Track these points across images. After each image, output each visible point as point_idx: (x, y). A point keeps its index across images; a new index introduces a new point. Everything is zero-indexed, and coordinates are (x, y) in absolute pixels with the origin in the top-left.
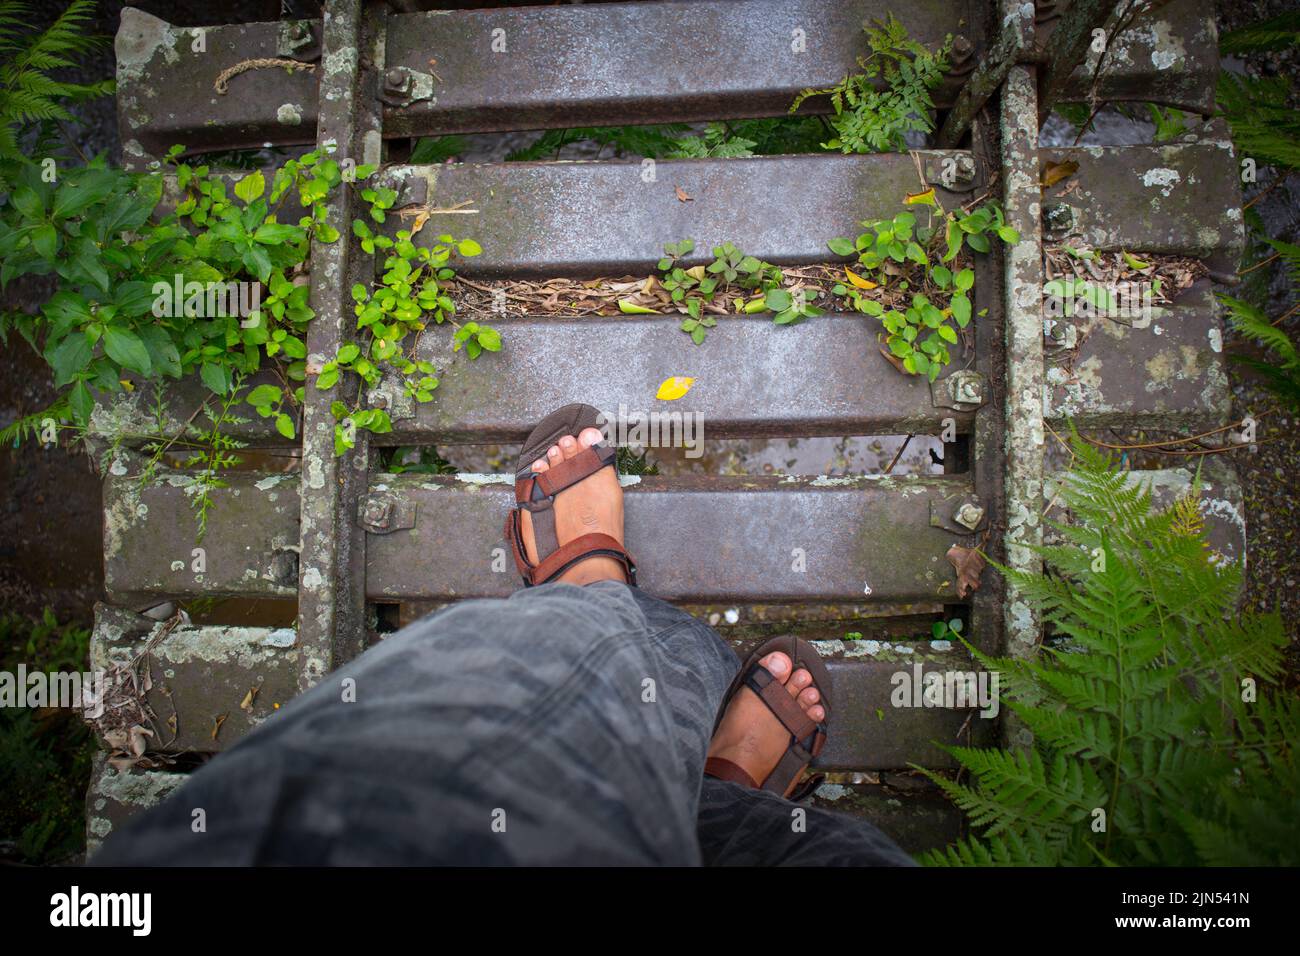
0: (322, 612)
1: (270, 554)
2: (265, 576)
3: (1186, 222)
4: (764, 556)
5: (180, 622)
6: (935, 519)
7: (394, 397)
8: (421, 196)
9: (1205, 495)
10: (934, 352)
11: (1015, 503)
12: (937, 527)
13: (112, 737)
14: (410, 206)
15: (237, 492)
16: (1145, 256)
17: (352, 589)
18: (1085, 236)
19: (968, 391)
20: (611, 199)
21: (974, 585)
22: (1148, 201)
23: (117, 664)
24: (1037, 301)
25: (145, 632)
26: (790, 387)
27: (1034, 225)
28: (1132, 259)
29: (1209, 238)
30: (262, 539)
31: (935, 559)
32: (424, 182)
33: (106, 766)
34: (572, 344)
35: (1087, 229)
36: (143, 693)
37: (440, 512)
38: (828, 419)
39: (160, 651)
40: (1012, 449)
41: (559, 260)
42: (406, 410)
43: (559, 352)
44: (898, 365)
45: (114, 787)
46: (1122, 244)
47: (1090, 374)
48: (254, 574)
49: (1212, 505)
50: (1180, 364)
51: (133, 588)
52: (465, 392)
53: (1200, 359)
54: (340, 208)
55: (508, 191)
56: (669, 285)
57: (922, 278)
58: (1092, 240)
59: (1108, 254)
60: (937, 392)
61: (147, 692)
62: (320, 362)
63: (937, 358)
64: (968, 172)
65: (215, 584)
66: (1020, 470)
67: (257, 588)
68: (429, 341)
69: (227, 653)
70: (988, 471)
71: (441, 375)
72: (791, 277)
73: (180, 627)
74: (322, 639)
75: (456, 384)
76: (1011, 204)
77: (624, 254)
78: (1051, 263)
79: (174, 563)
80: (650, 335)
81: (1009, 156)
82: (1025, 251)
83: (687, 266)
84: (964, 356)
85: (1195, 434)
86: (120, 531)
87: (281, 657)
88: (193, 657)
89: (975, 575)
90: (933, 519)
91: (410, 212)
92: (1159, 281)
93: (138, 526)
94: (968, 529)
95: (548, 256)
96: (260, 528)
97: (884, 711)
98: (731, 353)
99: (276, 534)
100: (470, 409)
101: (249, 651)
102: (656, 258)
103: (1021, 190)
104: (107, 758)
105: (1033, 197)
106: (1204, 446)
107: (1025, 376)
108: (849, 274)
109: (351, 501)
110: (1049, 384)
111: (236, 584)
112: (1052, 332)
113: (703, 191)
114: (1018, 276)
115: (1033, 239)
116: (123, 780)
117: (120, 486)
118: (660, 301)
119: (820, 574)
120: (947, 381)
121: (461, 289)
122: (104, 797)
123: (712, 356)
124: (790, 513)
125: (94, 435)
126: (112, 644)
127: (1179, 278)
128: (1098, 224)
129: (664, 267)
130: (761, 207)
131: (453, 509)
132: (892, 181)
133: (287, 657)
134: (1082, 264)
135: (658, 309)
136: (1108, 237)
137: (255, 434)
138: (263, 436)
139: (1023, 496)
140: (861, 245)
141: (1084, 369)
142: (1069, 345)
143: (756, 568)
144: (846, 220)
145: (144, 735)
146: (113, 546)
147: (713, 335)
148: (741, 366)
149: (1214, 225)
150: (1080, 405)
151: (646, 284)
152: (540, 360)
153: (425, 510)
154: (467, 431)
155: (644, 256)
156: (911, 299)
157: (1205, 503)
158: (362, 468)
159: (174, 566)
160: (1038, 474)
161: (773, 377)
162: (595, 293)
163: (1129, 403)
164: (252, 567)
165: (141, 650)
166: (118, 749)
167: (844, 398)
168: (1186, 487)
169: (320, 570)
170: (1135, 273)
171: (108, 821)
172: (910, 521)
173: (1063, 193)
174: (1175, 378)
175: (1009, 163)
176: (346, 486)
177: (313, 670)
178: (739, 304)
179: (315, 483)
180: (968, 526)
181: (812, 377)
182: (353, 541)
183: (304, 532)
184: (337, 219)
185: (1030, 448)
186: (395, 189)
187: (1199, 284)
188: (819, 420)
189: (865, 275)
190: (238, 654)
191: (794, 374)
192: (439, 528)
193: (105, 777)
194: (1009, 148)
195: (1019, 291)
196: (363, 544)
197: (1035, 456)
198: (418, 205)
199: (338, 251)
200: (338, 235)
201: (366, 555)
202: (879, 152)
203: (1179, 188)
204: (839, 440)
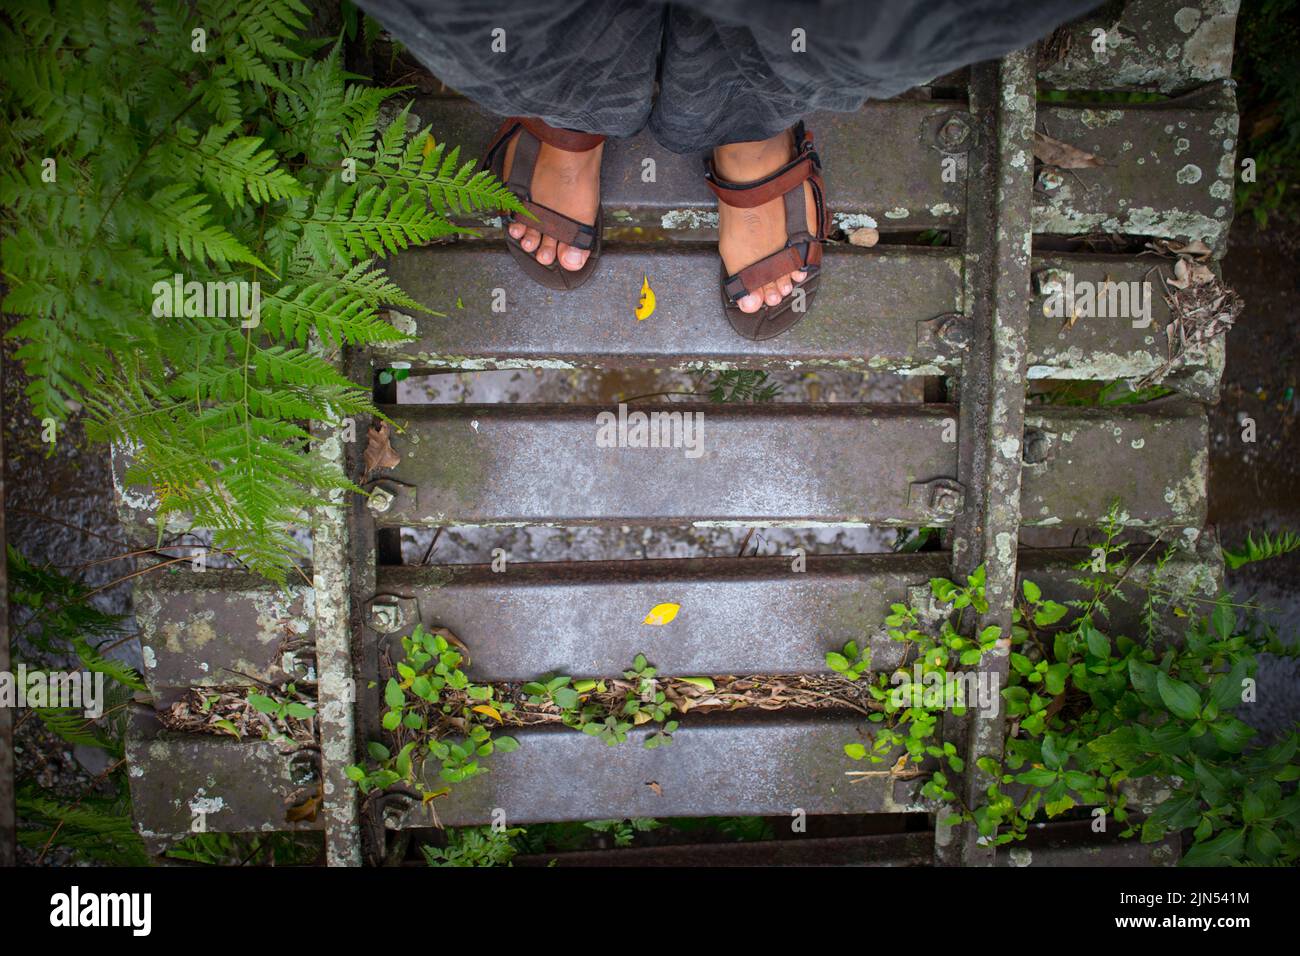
0: (1001, 416)
1: (1050, 458)
2: (1054, 436)
3: (180, 764)
4: (576, 457)
5: (1138, 384)
6: (412, 493)
7: (927, 607)
8: (900, 788)
9: (154, 514)
10: (419, 653)
11: (339, 521)
12: (410, 485)
13: (1206, 275)
14: (909, 779)
15: (1079, 514)
16: (218, 732)
17: (971, 425)
18: (277, 753)
19: (386, 619)
20: (721, 785)
21: (373, 432)
22: (218, 784)
23: (1200, 351)
24: (324, 706)
25: (1171, 377)
26: (553, 616)
27: (329, 774)
28: (230, 729)
29: (159, 750)
30: (1056, 471)
31: (411, 455)
32: (896, 800)
33: (1214, 246)
34: (759, 654)
35: (275, 759)
36: (1176, 322)
37: (886, 499)
38: (517, 586)
39: (1160, 361)
40: (343, 571)
41: (771, 729)
42: (917, 595)
43: (771, 647)
44: (451, 637)
45: (1206, 227)
46: (242, 746)
47: (269, 627)
48: (1065, 437)
49: (146, 504)
50: (183, 637)
51: (1181, 421)
52: (860, 610)
53: (164, 641)
54: (975, 787)
55: (818, 792)
56: (668, 707)
57: (430, 714)
58: (270, 749)
59: (254, 735)
60: (413, 612)
61: (1172, 321)
62: (998, 649)
63: (416, 648)
64: (391, 815)
65: (1102, 426)
66: (336, 551)
67: (1063, 423)
68: (893, 656)
69: (1093, 361)
70: (363, 539)
71: (882, 626)
72: (553, 713)
73: (1138, 379)
74: (1003, 390)
75: (869, 617)
76: (351, 793)
77: (709, 734)
78: (308, 729)
79: (1142, 446)
80: (686, 662)
81: (354, 835)
82: (336, 752)
83: (651, 723)
84: (388, 646)
85: (164, 568)
86: (1192, 476)
87: (1041, 358)
88: (1126, 357)
89: (372, 441)
90: (414, 494)
91: (910, 773)
92: (205, 708)
93: (1175, 481)
94: (381, 486)
95: (782, 732)
96: (1058, 482)
97: (457, 307)
98: (610, 646)
99: (1043, 475)
100: (856, 595)
101: (1072, 363)
102: (680, 732)
103: (342, 805)
104: (1212, 254)
105: (331, 799)
106: (154, 554)
107: (333, 638)
108: (498, 717)
109: (970, 510)
110: (307, 618)
111: (1082, 426)
112: (307, 671)
113: (636, 792)
114: (343, 728)
115: (330, 762)
116: (1197, 232)
117: (1191, 519)
118: (675, 689)
119: (521, 440)
120: (405, 623)
121: (863, 700)
122: (1217, 219)
123: (628, 644)
124: (551, 498)
125: (1214, 565)
126: (1203, 368)
127: (186, 711)
128: (265, 763)
129: (673, 724)
130: (582, 777)
131: (874, 501)
132: (460, 802)
133: (1035, 358)
134: (279, 728)
135: (676, 682)
136: (256, 751)
137: (1060, 568)
138: (1052, 565)
139: (331, 528)
140: (489, 747)
141: (274, 632)
142: (290, 655)
143: (583, 445)
144: (503, 766)
145: (1176, 279)
146: (1199, 463)
147: (627, 663)
148: (600, 635)
149: (155, 762)
150: (277, 599)
151: (690, 704)
152: (790, 639)
153: (899, 500)
154: (859, 574)
155: (690, 733)
156: (440, 695)
157: (153, 506)
158: (959, 540)
159: (1142, 443)
160: (318, 547)
161: (569, 624)
162: (737, 696)
163: (229, 600)
164: (1067, 444)
165: (1176, 363)
166: (1201, 263)
167: (502, 605)
168: (171, 521)
169: (1002, 456)
170: (228, 717)
171: (1214, 195)
172: (436, 491)
173: (299, 791)
174: (187, 624)
175: (353, 829)
176: (975, 523)
177: (1012, 360)
178: (601, 687)
179: (1005, 539)
180: (381, 491)
181: (533, 625)
182: (970, 471)
183: (1016, 492)
184: (979, 777)
185: (327, 572)
186: (923, 797)
187: (166, 705)
188: (525, 586)
189: (484, 718)
190: (1082, 360)
191: (550, 628)
192: (887, 483)
193: (1215, 235)
194: (354, 842)
195: (341, 715)
196: (960, 468)
197: (322, 564)
198: (902, 779)
199: (978, 749)
200: (978, 764)
201: (957, 457)
202: (471, 827)
203: (189, 796)
204: (469, 400)
